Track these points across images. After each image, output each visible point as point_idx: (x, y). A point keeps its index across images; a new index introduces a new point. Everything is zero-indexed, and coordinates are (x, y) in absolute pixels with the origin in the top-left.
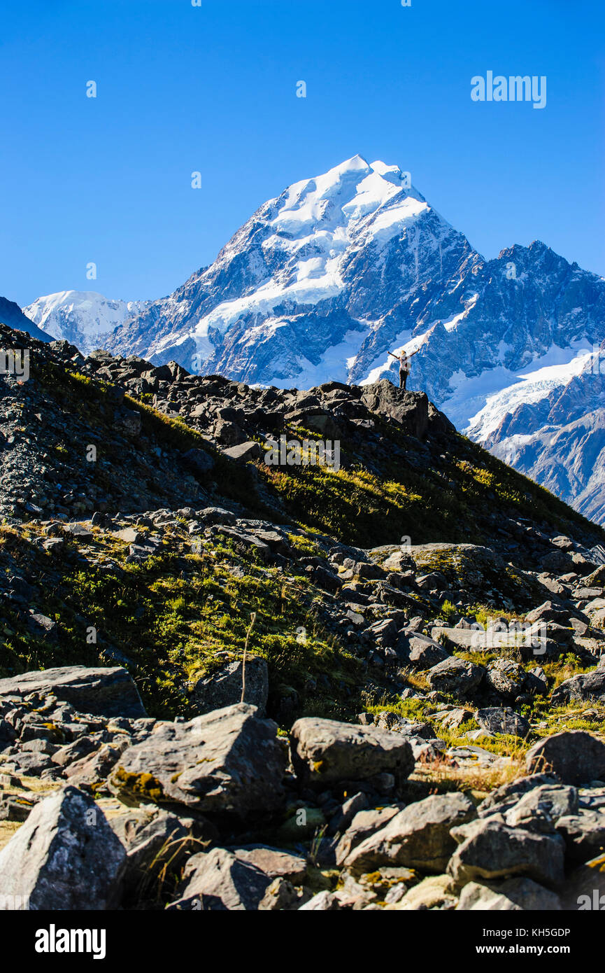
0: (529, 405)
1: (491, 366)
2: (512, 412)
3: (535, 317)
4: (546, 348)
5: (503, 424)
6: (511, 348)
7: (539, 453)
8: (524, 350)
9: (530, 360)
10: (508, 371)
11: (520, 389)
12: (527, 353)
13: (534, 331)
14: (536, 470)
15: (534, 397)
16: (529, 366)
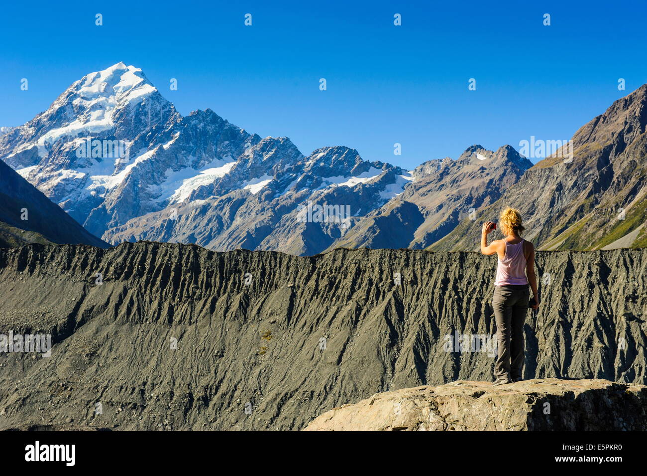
0: (204, 186)
1: (185, 167)
2: (196, 189)
3: (207, 145)
4: (211, 160)
5: (192, 195)
6: (195, 158)
7: (209, 209)
8: (201, 160)
9: (204, 165)
10: (193, 169)
11: (199, 178)
12: (202, 161)
13: (206, 151)
14: (207, 217)
15: (206, 183)
16: (204, 167)
